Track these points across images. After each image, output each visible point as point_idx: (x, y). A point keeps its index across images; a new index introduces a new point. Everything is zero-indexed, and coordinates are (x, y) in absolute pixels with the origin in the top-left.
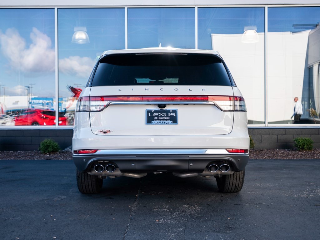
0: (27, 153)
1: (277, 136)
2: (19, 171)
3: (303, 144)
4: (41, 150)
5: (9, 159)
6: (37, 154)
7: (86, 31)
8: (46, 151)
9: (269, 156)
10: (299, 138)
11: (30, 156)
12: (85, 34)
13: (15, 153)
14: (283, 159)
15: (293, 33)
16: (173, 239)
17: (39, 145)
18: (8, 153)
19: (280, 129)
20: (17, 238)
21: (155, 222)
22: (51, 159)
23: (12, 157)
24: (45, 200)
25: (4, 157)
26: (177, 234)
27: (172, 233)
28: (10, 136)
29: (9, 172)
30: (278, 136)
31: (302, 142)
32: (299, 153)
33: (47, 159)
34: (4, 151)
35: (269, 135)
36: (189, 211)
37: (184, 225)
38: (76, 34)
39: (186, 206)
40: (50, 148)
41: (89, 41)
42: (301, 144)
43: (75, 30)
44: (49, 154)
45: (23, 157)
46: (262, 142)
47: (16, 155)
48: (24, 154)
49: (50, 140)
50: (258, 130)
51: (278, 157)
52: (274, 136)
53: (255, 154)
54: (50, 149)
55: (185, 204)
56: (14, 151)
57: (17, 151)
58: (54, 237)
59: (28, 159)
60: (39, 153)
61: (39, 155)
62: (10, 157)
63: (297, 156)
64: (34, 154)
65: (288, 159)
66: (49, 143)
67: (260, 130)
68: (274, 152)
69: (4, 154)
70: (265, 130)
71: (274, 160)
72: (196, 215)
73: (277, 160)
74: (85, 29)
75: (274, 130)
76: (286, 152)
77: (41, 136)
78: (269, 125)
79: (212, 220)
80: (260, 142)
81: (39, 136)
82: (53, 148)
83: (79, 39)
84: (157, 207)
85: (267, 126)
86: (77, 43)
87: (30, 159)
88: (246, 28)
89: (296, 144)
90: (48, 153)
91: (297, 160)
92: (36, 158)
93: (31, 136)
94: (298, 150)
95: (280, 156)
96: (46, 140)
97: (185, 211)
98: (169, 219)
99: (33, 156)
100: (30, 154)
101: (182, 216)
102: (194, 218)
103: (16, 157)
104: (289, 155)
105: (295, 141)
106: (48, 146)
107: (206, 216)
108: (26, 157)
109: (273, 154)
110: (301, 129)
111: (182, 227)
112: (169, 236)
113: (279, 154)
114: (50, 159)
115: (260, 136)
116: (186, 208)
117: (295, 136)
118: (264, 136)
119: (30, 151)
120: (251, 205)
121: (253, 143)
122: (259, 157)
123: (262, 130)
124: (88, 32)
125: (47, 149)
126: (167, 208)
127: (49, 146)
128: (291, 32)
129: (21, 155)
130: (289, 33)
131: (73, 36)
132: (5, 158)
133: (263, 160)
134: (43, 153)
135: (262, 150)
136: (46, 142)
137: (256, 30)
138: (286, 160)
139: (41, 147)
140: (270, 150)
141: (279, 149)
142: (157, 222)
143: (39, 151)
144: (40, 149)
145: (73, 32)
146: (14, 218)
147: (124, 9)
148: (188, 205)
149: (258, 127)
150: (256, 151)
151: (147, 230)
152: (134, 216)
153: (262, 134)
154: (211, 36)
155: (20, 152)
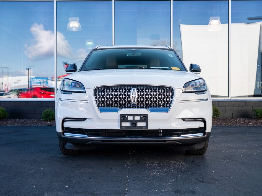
0: (31, 120)
1: (238, 107)
2: (27, 134)
3: (261, 114)
4: (44, 118)
5: (17, 125)
6: (40, 121)
7: (79, 20)
8: (47, 119)
9: (233, 124)
10: (257, 109)
11: (34, 123)
12: (78, 24)
13: (22, 121)
14: (245, 126)
15: (247, 24)
16: (168, 188)
17: (41, 114)
18: (16, 120)
19: (241, 102)
20: (35, 187)
21: (150, 174)
22: (52, 125)
23: (19, 124)
24: (53, 157)
25: (12, 124)
26: (171, 185)
27: (166, 183)
28: (17, 107)
29: (19, 135)
30: (240, 107)
31: (260, 112)
32: (258, 121)
33: (49, 125)
34: (12, 119)
35: (232, 106)
36: (177, 166)
37: (175, 177)
38: (70, 23)
39: (173, 162)
40: (51, 116)
41: (81, 29)
42: (259, 114)
43: (69, 20)
44: (50, 122)
45: (28, 123)
46: (226, 112)
47: (22, 122)
48: (29, 121)
49: (50, 109)
50: (222, 102)
51: (240, 124)
52: (236, 107)
53: (221, 122)
54: (50, 118)
55: (172, 161)
56: (20, 119)
57: (22, 119)
58: (66, 187)
59: (33, 125)
60: (41, 120)
61: (42, 122)
62: (17, 123)
63: (256, 123)
64: (37, 121)
65: (249, 125)
66: (50, 112)
67: (224, 102)
68: (237, 120)
69: (12, 121)
70: (229, 102)
71: (238, 126)
72: (184, 169)
73: (240, 126)
74: (78, 19)
75: (236, 102)
76: (247, 121)
77: (42, 107)
78: (231, 98)
79: (199, 173)
80: (225, 112)
81: (41, 107)
82: (53, 116)
83: (73, 28)
84: (149, 163)
85: (230, 99)
86: (71, 30)
87: (34, 125)
88: (211, 18)
89: (255, 114)
90: (49, 120)
91: (256, 127)
92: (39, 124)
93: (34, 107)
94: (256, 119)
95: (242, 124)
96: (47, 110)
97: (174, 166)
98: (161, 173)
99: (36, 123)
100: (34, 121)
101: (171, 170)
102: (182, 172)
103: (22, 124)
104: (250, 123)
105: (254, 111)
106: (48, 114)
107: (192, 170)
108: (31, 123)
109: (236, 121)
110: (259, 102)
111: (174, 179)
112: (165, 186)
113: (241, 122)
114: (50, 125)
115: (224, 107)
116: (174, 163)
117: (253, 107)
118: (228, 107)
119: (33, 119)
120: (228, 161)
121: (219, 113)
122: (224, 124)
123: (226, 102)
124: (80, 22)
125: (48, 117)
126: (157, 164)
127: (50, 115)
128: (245, 23)
129: (26, 122)
130: (244, 24)
131: (68, 24)
132: (14, 124)
133: (229, 127)
134: (44, 120)
135: (226, 119)
136: (47, 112)
137: (220, 20)
138: (248, 127)
139: (43, 115)
140: (232, 118)
141: (240, 118)
142: (152, 175)
143: (41, 119)
144: (42, 117)
145: (68, 22)
146: (29, 171)
147: (111, 2)
148: (174, 161)
149: (223, 100)
150: (221, 120)
151: (145, 181)
152: (130, 169)
153: (226, 106)
154: (179, 26)
155: (26, 120)
